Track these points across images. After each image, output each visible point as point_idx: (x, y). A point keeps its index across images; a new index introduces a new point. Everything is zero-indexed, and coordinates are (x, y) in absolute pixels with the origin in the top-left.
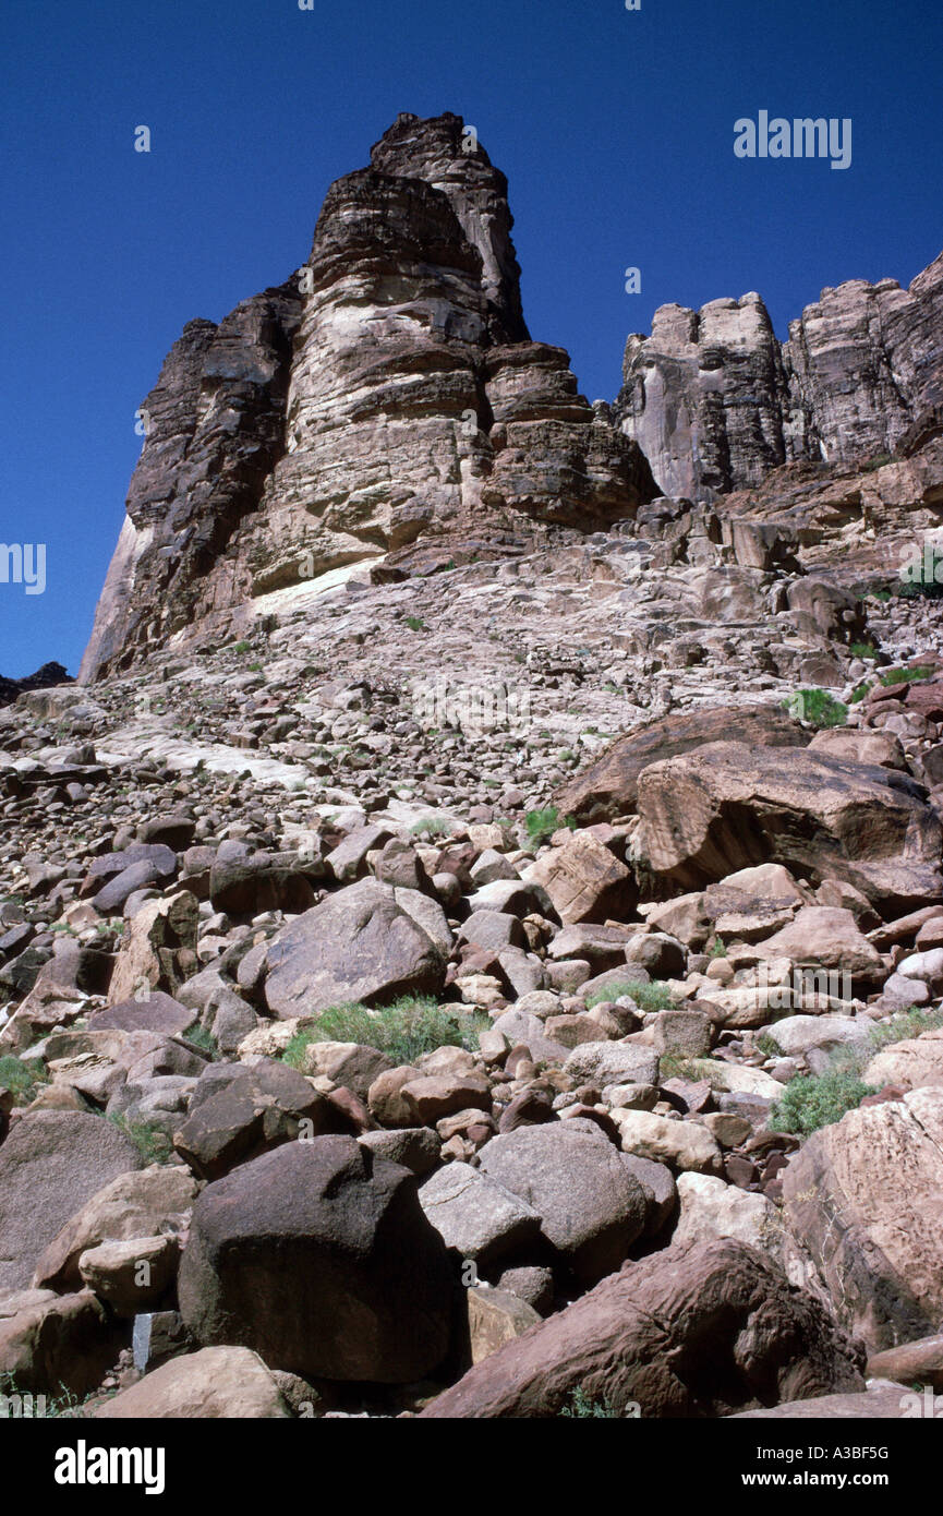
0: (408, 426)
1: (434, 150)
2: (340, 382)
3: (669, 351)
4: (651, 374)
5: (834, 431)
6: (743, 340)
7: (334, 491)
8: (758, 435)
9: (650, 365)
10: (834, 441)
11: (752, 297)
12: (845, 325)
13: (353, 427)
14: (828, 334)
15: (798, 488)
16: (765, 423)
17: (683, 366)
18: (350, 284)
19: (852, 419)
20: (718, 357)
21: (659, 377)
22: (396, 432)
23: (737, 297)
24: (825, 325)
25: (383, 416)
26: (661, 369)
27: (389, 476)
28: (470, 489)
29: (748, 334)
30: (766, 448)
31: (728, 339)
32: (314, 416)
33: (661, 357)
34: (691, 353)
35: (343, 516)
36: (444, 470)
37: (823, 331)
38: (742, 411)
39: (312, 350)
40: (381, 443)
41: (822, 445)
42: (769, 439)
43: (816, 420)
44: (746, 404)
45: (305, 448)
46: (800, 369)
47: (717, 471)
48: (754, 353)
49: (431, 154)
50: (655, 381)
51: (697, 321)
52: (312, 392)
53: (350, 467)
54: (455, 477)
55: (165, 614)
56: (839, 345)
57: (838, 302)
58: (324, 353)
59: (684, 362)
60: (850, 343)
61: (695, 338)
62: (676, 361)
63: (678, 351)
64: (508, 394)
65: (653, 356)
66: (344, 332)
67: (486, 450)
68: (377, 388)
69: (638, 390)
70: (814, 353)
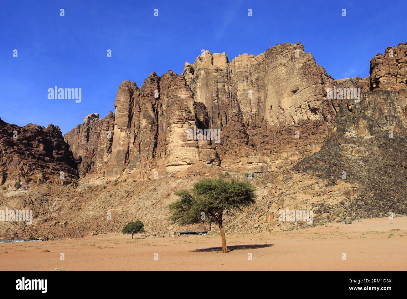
0: (189, 149)
1: (183, 89)
2: (179, 140)
3: (206, 66)
4: (202, 72)
5: (240, 90)
6: (222, 66)
7: (180, 156)
8: (224, 90)
9: (202, 70)
10: (239, 92)
11: (224, 54)
12: (243, 65)
13: (182, 147)
14: (239, 67)
15: (235, 157)
16: (226, 87)
17: (210, 71)
18: (179, 125)
19: (243, 88)
20: (217, 70)
21: (204, 74)
22: (188, 149)
23: (221, 53)
24: (239, 64)
25: (186, 147)
26: (205, 71)
27: (187, 156)
28: (197, 158)
29: (223, 64)
30: (226, 92)
31: (219, 65)
32: (176, 144)
33: (205, 68)
34: (211, 67)
35: (181, 160)
36: (194, 156)
37: (238, 66)
38: (222, 84)
39: (174, 134)
40: (186, 151)
41: (237, 92)
42: (227, 91)
43: (236, 86)
44: (223, 82)
45: (175, 149)
46: (233, 73)
47: (216, 98)
48: (224, 70)
49: (183, 90)
50: (203, 74)
51: (212, 59)
52: (175, 140)
53: (182, 153)
54: (196, 156)
55: (150, 165)
56: (241, 70)
57: (242, 59)
58: (176, 135)
59: (209, 69)
60: (243, 70)
61: (212, 63)
62: (208, 69)
63: (208, 66)
64: (201, 144)
65: (203, 68)
66: (179, 132)
67: (199, 153)
68: (184, 143)
69: (200, 76)
70: (237, 71)
